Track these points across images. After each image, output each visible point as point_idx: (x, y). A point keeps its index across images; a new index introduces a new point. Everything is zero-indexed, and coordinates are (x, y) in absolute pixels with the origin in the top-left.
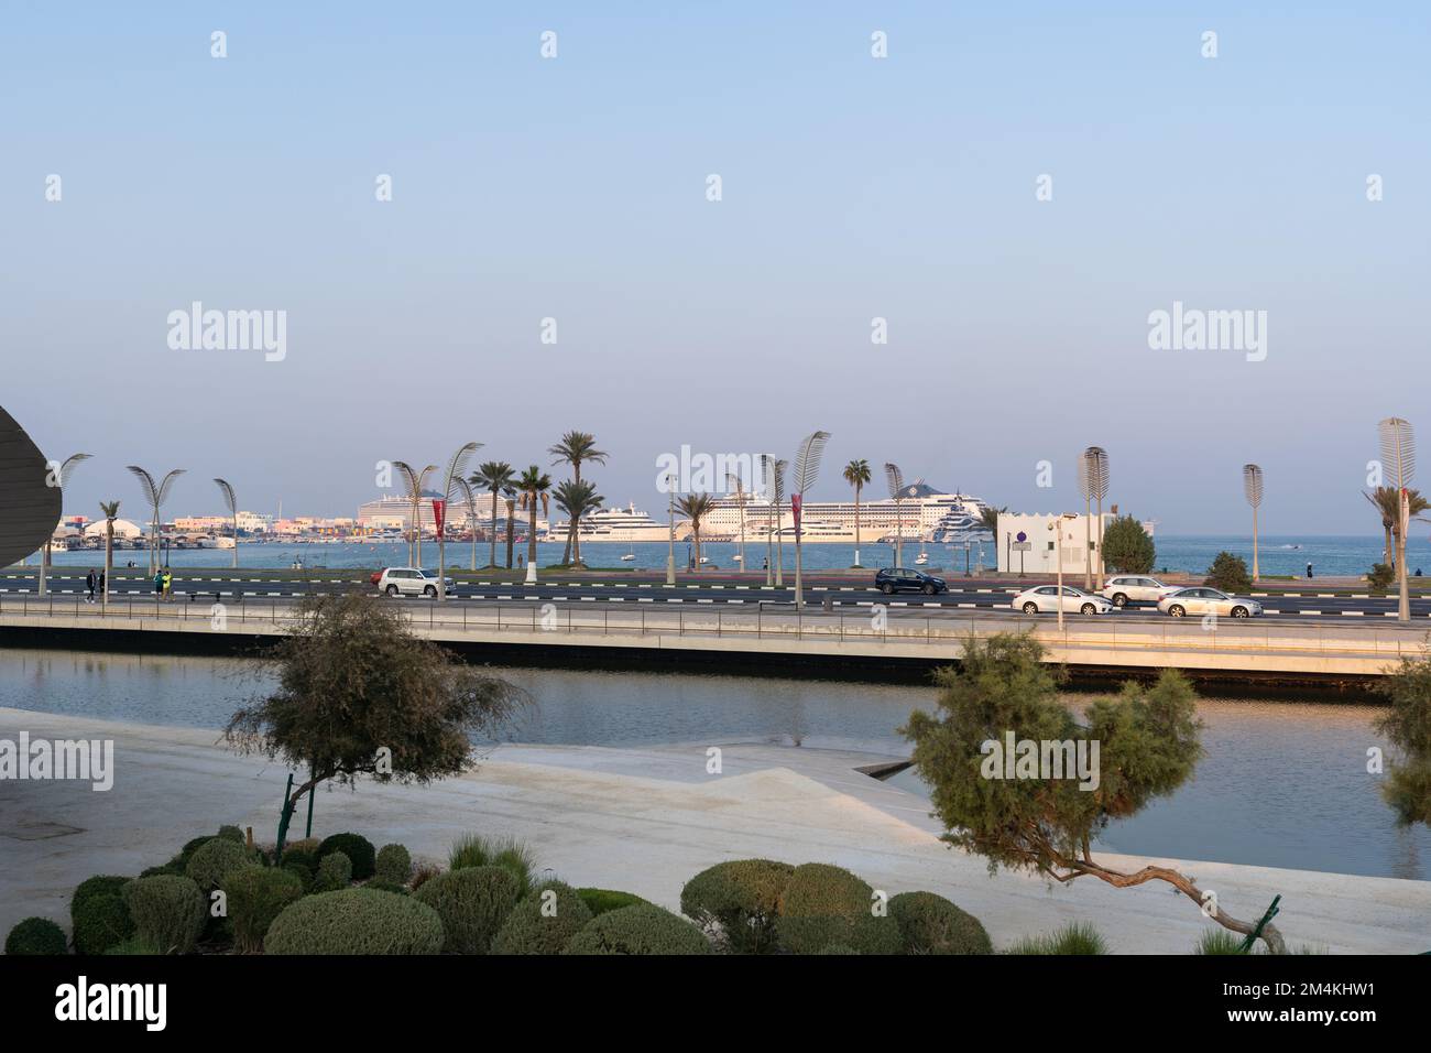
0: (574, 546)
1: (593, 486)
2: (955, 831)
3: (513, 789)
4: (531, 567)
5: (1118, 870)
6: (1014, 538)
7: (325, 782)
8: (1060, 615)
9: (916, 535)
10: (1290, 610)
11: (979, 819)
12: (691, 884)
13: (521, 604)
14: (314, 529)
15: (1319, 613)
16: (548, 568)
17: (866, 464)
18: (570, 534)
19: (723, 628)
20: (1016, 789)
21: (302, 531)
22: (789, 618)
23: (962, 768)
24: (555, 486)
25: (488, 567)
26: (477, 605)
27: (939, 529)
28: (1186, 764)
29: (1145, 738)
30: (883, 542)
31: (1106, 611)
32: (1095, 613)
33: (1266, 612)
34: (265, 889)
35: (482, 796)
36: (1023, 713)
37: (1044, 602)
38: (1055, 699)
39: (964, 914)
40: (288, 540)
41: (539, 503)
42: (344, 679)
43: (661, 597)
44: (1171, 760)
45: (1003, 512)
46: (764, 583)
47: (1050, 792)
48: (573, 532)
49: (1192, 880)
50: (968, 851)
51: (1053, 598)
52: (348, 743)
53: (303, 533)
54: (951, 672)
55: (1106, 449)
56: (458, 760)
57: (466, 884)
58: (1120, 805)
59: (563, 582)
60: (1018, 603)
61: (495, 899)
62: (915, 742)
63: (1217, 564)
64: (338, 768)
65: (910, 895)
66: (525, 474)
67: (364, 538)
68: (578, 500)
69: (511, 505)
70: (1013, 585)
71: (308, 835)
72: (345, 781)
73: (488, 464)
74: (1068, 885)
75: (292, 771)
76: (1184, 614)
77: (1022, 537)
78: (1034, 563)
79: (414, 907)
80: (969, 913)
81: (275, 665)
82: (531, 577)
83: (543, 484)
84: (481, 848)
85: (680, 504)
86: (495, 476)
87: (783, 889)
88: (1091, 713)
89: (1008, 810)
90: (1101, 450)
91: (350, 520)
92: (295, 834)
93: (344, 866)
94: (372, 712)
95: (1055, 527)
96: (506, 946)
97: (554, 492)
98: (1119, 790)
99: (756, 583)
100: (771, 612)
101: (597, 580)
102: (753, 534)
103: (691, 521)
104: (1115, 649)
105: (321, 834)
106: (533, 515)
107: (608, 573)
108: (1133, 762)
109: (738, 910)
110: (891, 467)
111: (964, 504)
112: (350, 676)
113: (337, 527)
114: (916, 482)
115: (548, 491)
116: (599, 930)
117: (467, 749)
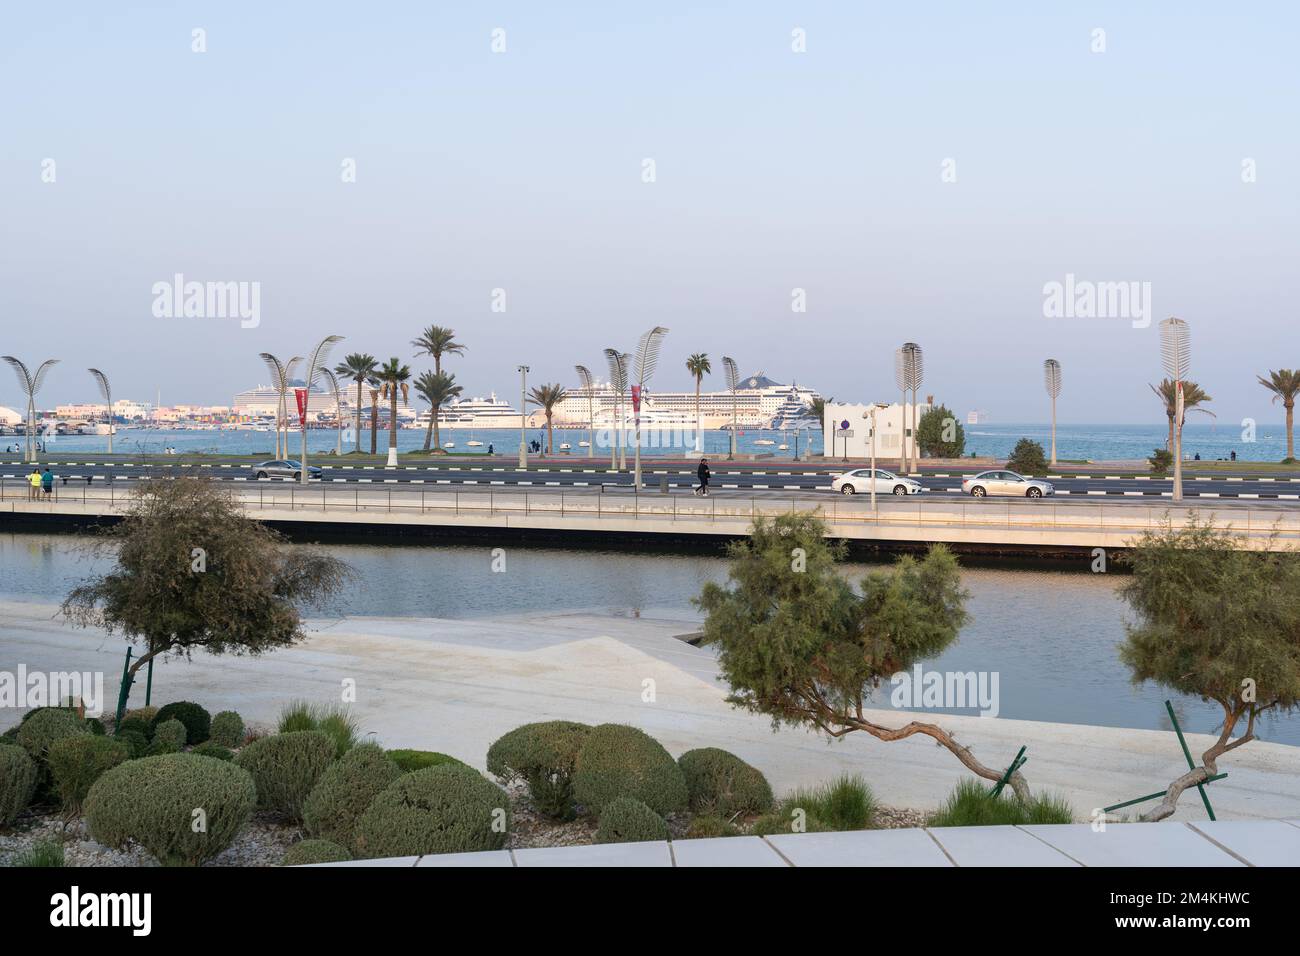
0: (432, 433)
1: (453, 377)
2: (740, 693)
3: (351, 658)
4: (392, 454)
5: (886, 727)
6: (839, 426)
7: (162, 654)
8: (873, 495)
9: (756, 423)
10: (1079, 491)
11: (759, 682)
12: (496, 745)
13: (379, 486)
14: (192, 417)
15: (1104, 493)
16: (410, 453)
17: (706, 357)
18: (431, 422)
19: (566, 508)
20: (793, 654)
21: (180, 419)
22: (626, 499)
23: (746, 636)
24: (415, 375)
25: (354, 452)
26: (338, 488)
27: (777, 418)
28: (948, 629)
29: (915, 607)
30: (726, 429)
31: (916, 492)
32: (906, 493)
33: (1057, 492)
34: (89, 756)
35: (322, 665)
36: (801, 586)
37: (861, 484)
38: (834, 572)
39: (749, 768)
40: (166, 427)
41: (399, 391)
42: (173, 558)
43: (511, 480)
44: (936, 626)
45: (830, 402)
46: (609, 466)
47: (825, 656)
48: (434, 418)
49: (951, 734)
50: (751, 710)
51: (868, 481)
52: (178, 618)
53: (181, 420)
54: (744, 547)
55: (920, 345)
56: (288, 633)
57: (285, 747)
58: (888, 667)
59: (422, 466)
60: (837, 485)
61: (313, 761)
62: (708, 611)
63: (1018, 449)
64: (175, 642)
65: (700, 752)
66: (385, 366)
67: (239, 425)
68: (438, 390)
69: (374, 395)
70: (836, 468)
71: (148, 703)
72: (181, 653)
73: (353, 355)
74: (840, 740)
75: (131, 645)
76: (985, 495)
77: (845, 425)
78: (857, 449)
79: (229, 770)
80: (753, 766)
81: (114, 544)
82: (392, 461)
83: (403, 375)
84: (308, 713)
85: (534, 394)
86: (359, 366)
87: (580, 747)
88: (865, 585)
89: (786, 673)
90: (916, 346)
91: (226, 408)
92: (135, 703)
93: (178, 732)
94: (201, 590)
95: (869, 416)
96: (317, 804)
97: (415, 382)
98: (887, 654)
99: (601, 466)
100: (612, 494)
101: (455, 464)
102: (606, 421)
103: (544, 410)
104: (920, 526)
105: (159, 702)
106: (394, 403)
107: (465, 458)
108: (900, 628)
109: (538, 769)
110: (728, 360)
111: (799, 395)
112: (179, 556)
113: (214, 414)
114: (756, 374)
115: (409, 382)
116: (402, 788)
117: (297, 622)
